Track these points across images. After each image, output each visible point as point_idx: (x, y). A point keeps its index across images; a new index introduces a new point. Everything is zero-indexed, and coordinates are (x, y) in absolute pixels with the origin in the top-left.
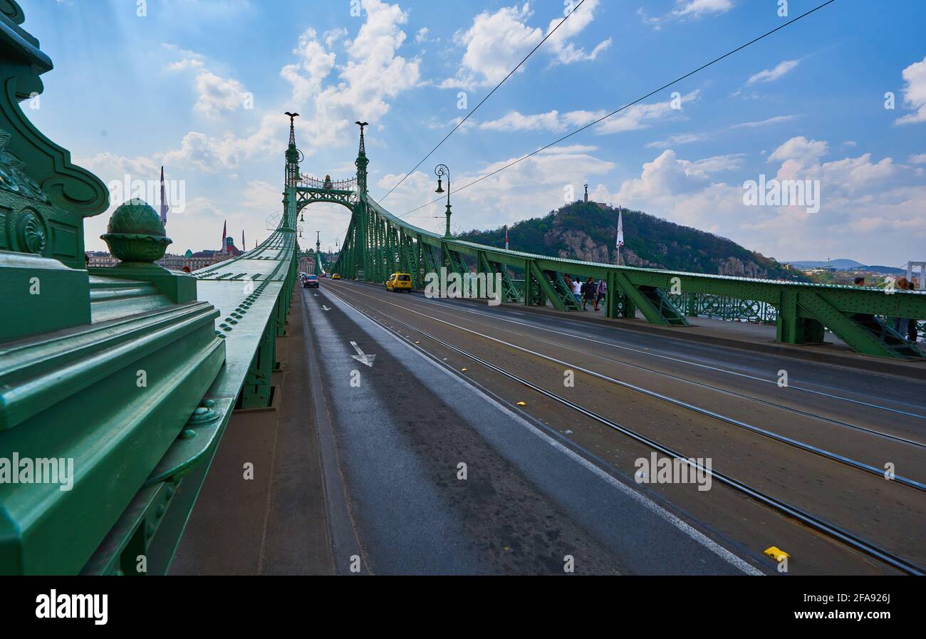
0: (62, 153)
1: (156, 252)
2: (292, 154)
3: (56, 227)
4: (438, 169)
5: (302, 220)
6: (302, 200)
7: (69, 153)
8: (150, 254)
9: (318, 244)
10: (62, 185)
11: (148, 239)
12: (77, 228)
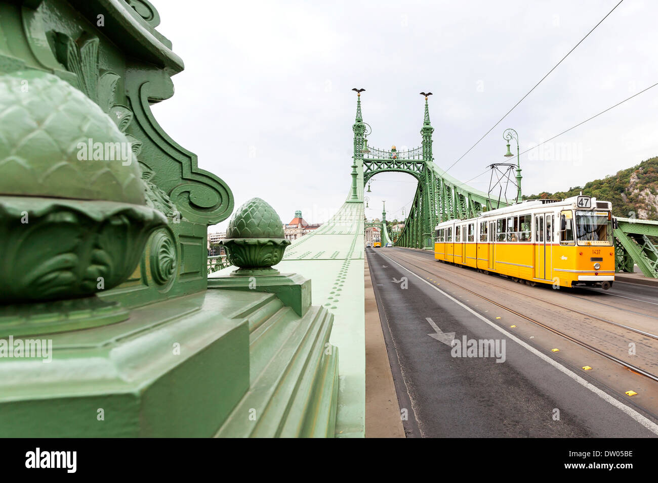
0: (190, 157)
1: (276, 256)
2: (359, 128)
3: (186, 243)
4: (506, 134)
5: (369, 191)
6: (369, 171)
7: (196, 156)
8: (270, 260)
9: (384, 214)
10: (189, 192)
11: (269, 244)
12: (201, 238)
